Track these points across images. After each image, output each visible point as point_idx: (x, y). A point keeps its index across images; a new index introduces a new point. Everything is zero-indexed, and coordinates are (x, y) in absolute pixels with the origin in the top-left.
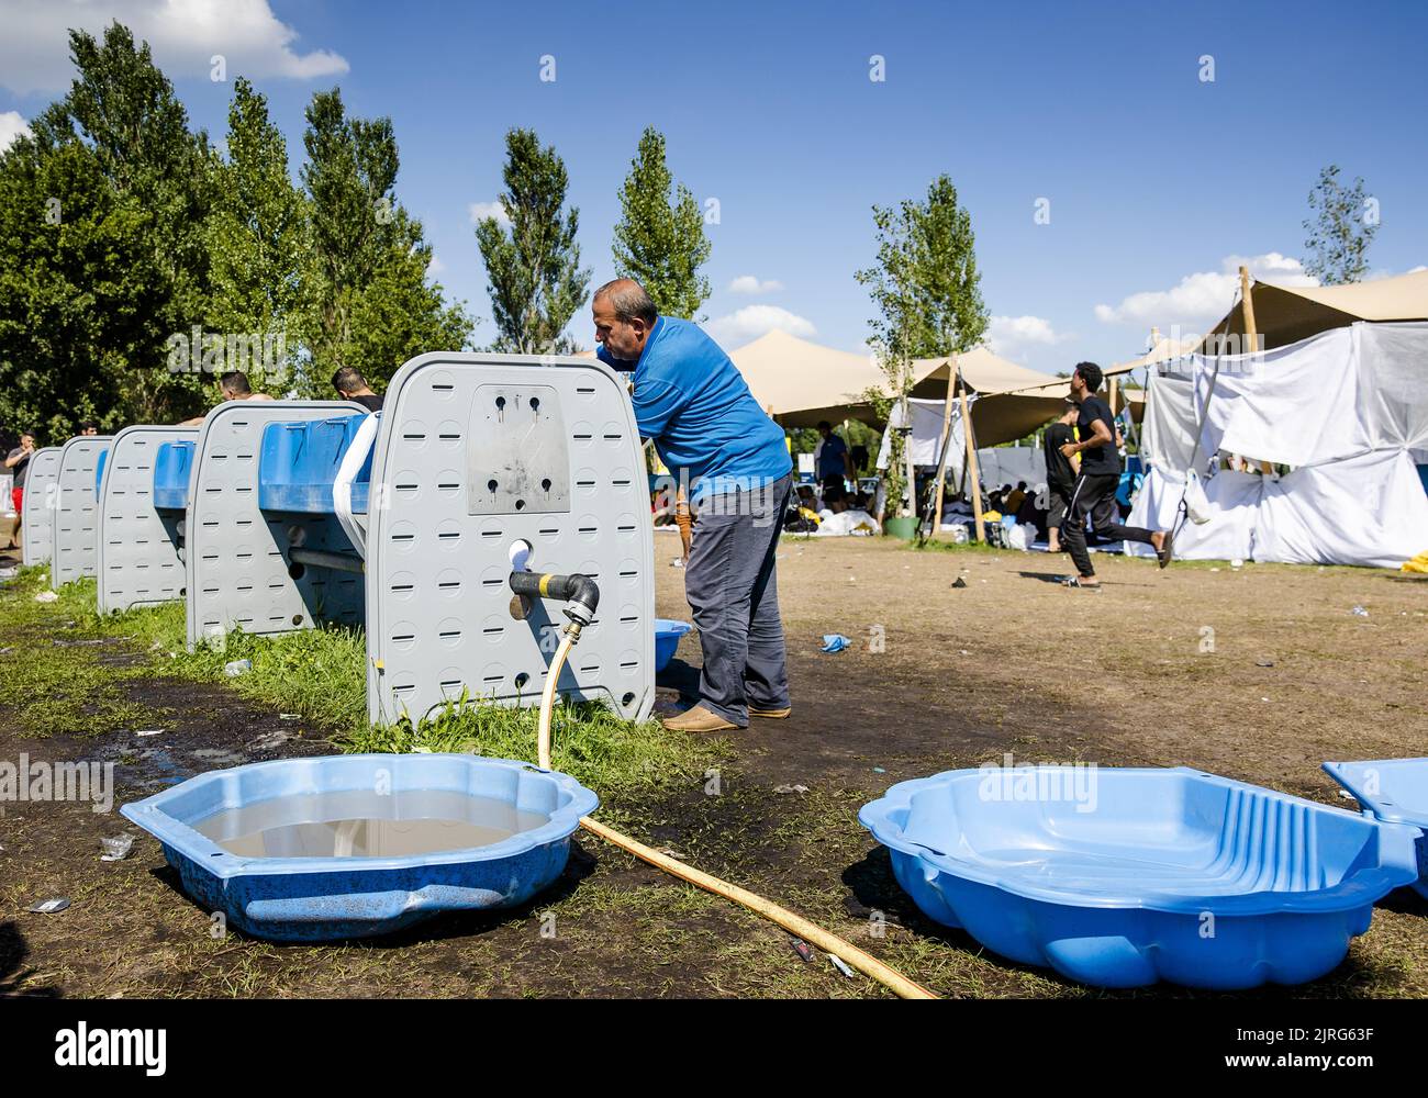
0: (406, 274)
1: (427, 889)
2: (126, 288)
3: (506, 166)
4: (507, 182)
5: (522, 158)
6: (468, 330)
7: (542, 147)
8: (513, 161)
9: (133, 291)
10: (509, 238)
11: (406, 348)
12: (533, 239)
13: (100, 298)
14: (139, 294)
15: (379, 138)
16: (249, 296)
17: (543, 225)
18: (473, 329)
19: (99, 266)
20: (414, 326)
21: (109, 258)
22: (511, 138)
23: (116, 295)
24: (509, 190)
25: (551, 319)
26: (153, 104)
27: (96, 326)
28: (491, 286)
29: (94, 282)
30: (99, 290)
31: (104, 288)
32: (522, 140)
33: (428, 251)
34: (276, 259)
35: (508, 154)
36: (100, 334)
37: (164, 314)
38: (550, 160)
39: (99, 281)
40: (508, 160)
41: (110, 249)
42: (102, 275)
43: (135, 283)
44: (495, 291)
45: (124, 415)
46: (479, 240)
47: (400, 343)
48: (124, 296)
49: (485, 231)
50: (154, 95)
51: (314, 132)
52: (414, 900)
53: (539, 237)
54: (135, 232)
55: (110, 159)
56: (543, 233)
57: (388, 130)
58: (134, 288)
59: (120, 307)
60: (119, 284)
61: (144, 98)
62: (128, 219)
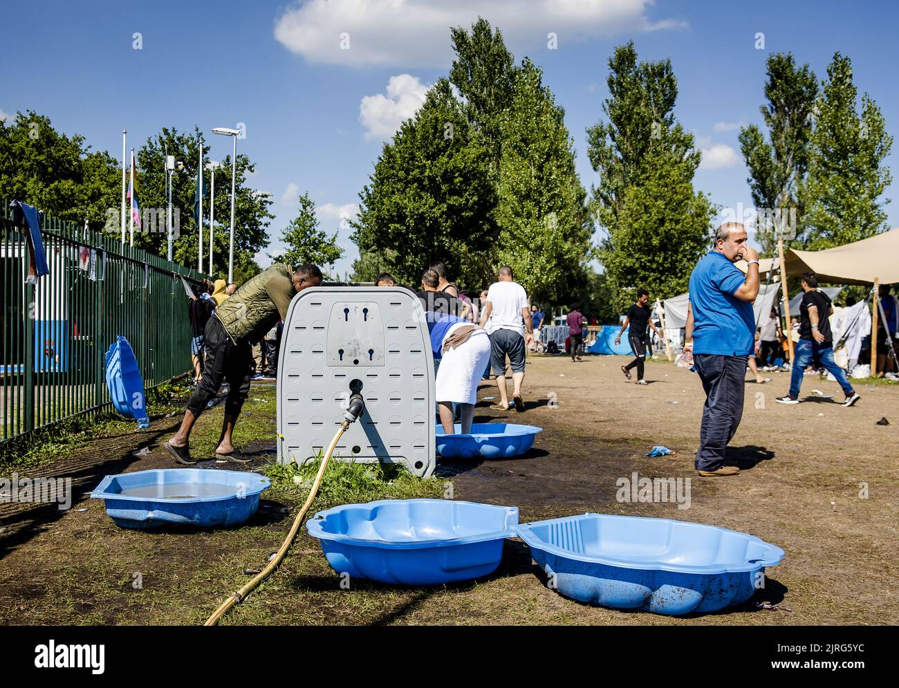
0: (664, 177)
1: (155, 511)
2: (467, 200)
3: (766, 84)
4: (768, 96)
5: (779, 77)
6: (712, 215)
7: (797, 67)
8: (772, 80)
9: (471, 201)
10: (767, 139)
11: (660, 231)
12: (786, 139)
13: (450, 207)
14: (475, 203)
15: (661, 75)
16: (523, 205)
17: (795, 128)
18: (716, 215)
19: (450, 186)
20: (668, 215)
21: (457, 180)
22: (771, 61)
23: (460, 205)
24: (769, 102)
25: (800, 202)
26: (501, 72)
27: (446, 225)
28: (750, 178)
29: (447, 196)
30: (450, 202)
31: (453, 200)
32: (779, 63)
33: (698, 155)
34: (541, 179)
35: (768, 74)
36: (449, 230)
37: (493, 214)
38: (804, 76)
39: (450, 196)
40: (768, 79)
41: (457, 175)
42: (453, 192)
43: (473, 195)
44: (754, 181)
45: (465, 283)
46: (741, 144)
47: (657, 228)
48: (466, 205)
49: (746, 136)
50: (501, 65)
51: (615, 75)
52: (151, 515)
53: (792, 137)
54: (474, 162)
55: (475, 110)
56: (795, 133)
57: (668, 68)
58: (471, 199)
59: (463, 212)
60: (462, 197)
61: (496, 68)
62: (469, 153)
